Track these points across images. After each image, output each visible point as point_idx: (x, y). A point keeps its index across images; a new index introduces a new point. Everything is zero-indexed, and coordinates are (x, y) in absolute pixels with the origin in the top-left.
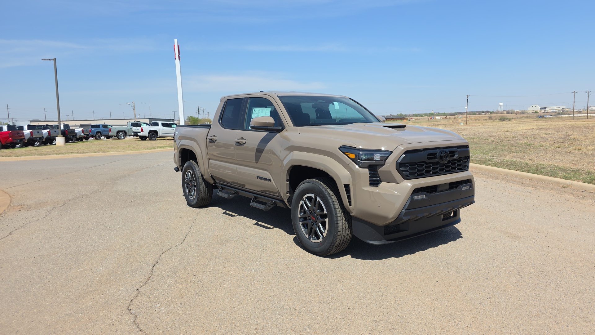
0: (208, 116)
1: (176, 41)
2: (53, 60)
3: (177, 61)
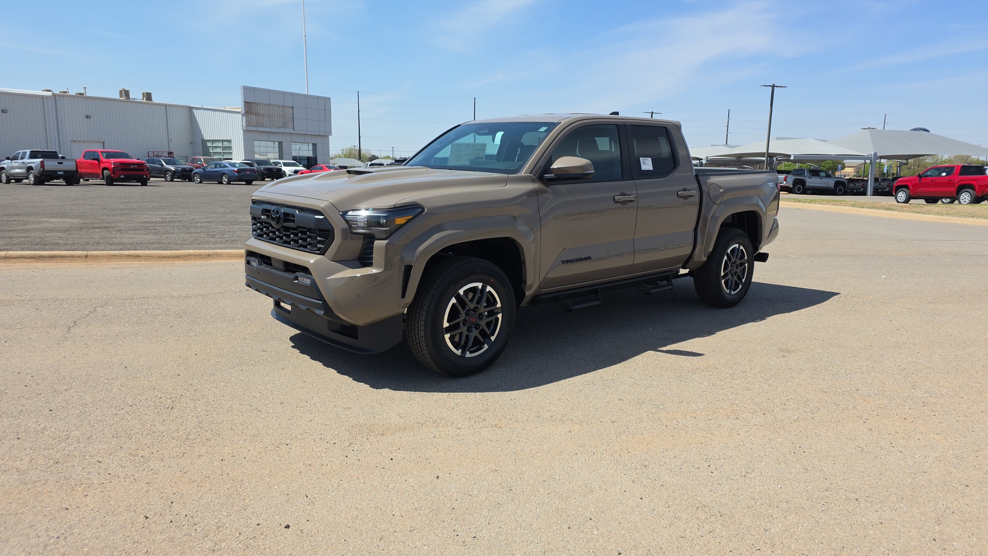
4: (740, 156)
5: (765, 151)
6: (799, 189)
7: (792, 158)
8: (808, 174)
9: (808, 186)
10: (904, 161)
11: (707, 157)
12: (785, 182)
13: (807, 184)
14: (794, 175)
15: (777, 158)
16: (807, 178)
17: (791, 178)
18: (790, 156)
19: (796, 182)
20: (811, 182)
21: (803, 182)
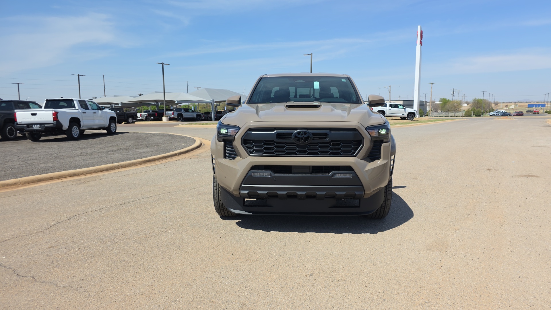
0: (464, 98)
1: (419, 27)
2: (310, 55)
3: (418, 46)
4: (141, 102)
5: (163, 99)
6: (180, 119)
7: (176, 102)
8: (184, 111)
9: (185, 117)
10: (218, 104)
11: (122, 103)
12: (173, 116)
13: (184, 116)
14: (177, 111)
15: (160, 103)
16: (184, 113)
17: (176, 113)
18: (175, 101)
19: (179, 115)
20: (186, 115)
21: (182, 115)
